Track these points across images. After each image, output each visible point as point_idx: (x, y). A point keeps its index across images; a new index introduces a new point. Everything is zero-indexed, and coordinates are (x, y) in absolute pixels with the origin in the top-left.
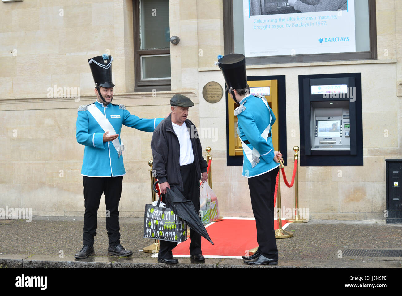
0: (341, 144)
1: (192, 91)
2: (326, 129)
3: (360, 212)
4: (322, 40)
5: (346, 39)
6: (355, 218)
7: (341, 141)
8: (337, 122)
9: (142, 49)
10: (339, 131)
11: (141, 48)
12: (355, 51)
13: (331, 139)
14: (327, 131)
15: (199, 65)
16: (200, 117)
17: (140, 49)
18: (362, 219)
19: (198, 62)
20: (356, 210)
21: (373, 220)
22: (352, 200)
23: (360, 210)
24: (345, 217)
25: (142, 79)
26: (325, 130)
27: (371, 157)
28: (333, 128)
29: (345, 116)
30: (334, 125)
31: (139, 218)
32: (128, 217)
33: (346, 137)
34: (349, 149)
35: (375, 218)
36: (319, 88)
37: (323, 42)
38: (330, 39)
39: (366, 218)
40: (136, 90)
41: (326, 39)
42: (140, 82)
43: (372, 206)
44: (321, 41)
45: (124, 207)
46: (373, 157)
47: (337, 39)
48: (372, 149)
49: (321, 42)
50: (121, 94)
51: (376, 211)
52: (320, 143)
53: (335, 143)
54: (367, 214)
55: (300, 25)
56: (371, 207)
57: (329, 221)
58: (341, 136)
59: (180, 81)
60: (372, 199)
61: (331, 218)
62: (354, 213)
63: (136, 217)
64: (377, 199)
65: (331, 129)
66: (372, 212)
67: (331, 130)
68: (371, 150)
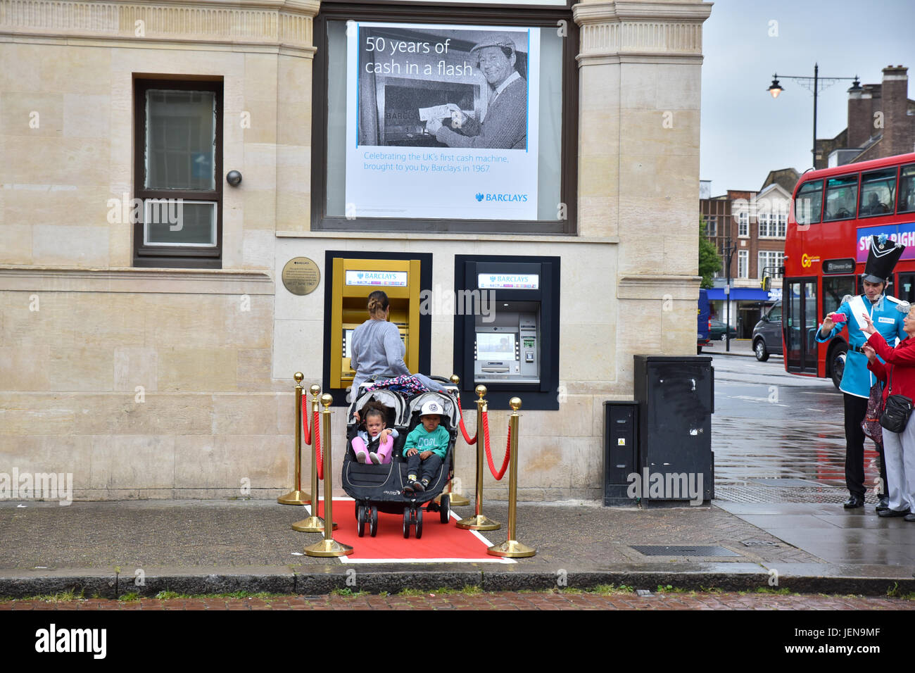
0: (519, 374)
1: (264, 272)
2: (489, 347)
3: (550, 487)
4: (482, 196)
5: (522, 198)
6: (542, 497)
7: (517, 367)
8: (508, 337)
9: (148, 188)
10: (512, 352)
11: (146, 185)
12: (536, 220)
13: (501, 364)
14: (492, 351)
15: (276, 226)
16: (275, 319)
17: (144, 187)
18: (555, 499)
19: (276, 220)
20: (544, 484)
21: (573, 500)
22: (538, 467)
23: (551, 484)
24: (526, 495)
25: (146, 243)
26: (489, 349)
27: (572, 395)
28: (502, 346)
29: (524, 327)
30: (503, 340)
31: (147, 499)
32: (124, 498)
33: (527, 362)
34: (538, 381)
35: (575, 497)
36: (491, 278)
37: (484, 200)
38: (495, 195)
39: (560, 497)
40: (136, 264)
41: (489, 196)
42: (142, 248)
43: (571, 478)
44: (480, 198)
45: (117, 481)
46: (575, 396)
47: (507, 198)
48: (574, 382)
49: (480, 201)
50: (123, 269)
51: (577, 486)
52: (482, 370)
53: (509, 371)
54: (561, 490)
55: (446, 168)
56: (569, 479)
57: (499, 503)
58: (517, 360)
59: (239, 252)
60: (572, 465)
61: (502, 497)
62: (542, 489)
63: (140, 499)
64: (579, 465)
65: (499, 347)
66: (571, 487)
67: (498, 350)
68: (572, 384)
